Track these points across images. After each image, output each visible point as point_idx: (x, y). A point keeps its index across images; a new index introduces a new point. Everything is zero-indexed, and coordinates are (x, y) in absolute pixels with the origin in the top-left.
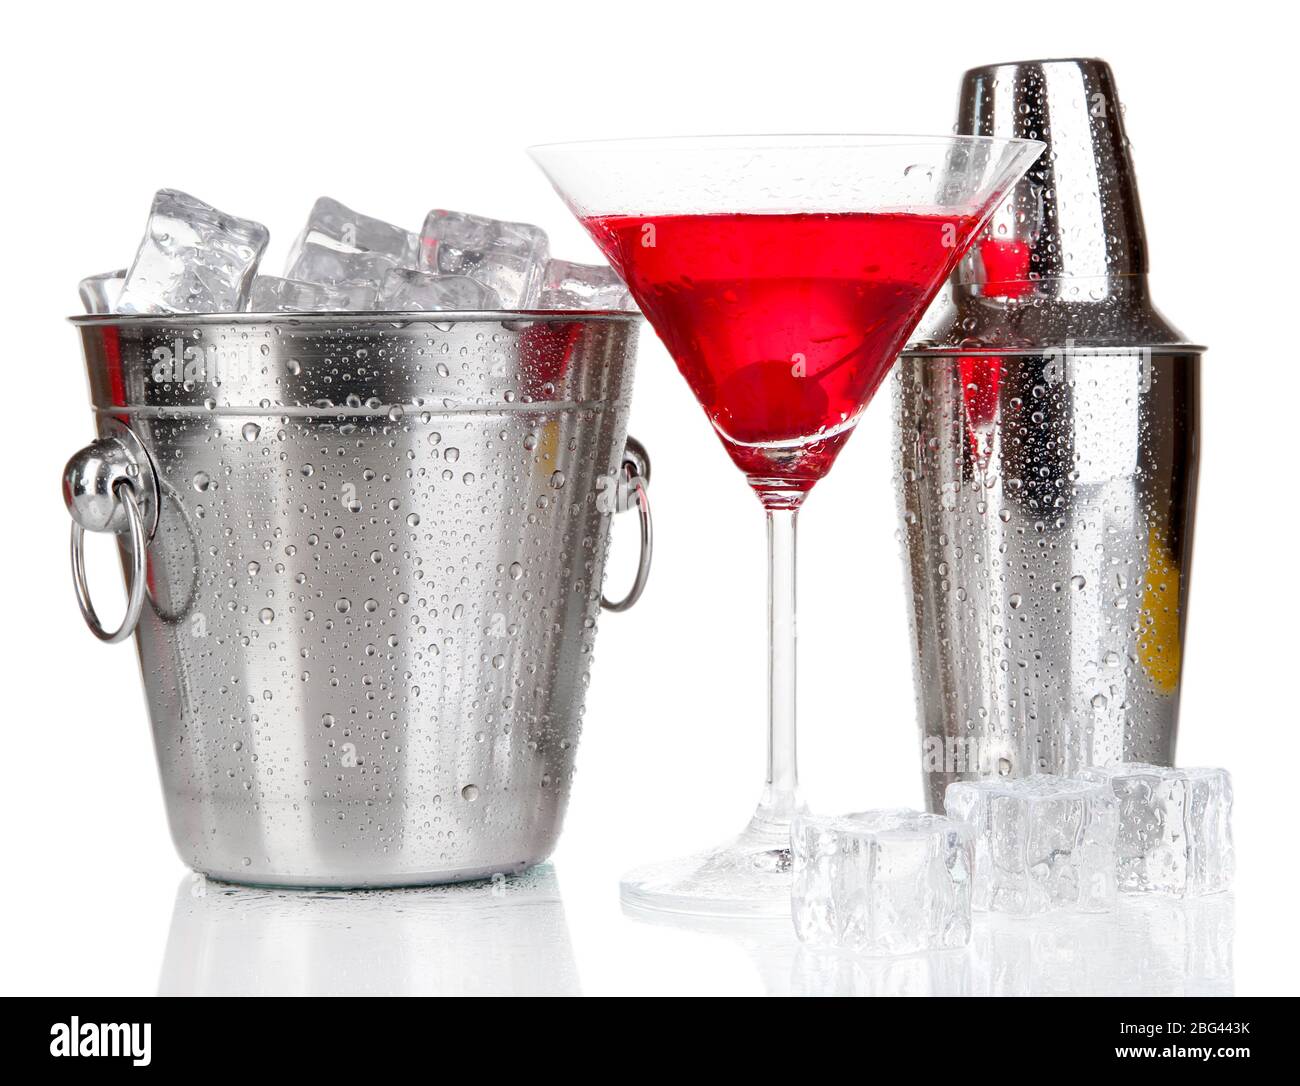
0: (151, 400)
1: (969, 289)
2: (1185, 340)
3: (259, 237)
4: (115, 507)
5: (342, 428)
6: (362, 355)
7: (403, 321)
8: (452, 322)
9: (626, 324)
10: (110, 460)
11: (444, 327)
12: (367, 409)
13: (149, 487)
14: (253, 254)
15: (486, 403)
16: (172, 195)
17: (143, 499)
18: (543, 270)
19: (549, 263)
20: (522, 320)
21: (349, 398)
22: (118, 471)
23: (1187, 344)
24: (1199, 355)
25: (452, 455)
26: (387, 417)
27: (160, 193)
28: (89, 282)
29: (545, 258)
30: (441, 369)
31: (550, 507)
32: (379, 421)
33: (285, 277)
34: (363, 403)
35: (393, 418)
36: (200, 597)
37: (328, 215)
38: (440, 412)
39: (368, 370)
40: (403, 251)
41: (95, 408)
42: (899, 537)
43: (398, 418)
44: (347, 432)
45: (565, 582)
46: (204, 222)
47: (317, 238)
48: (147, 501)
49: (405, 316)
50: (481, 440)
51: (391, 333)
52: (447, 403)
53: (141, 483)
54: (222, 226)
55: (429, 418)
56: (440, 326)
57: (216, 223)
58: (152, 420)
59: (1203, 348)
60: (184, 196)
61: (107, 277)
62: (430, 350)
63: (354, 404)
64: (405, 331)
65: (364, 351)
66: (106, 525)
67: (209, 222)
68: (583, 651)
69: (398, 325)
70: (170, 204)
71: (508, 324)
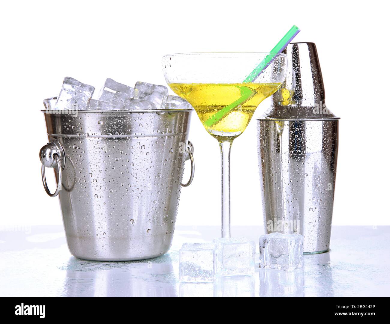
0: (63, 133)
1: (278, 103)
2: (335, 116)
3: (92, 89)
4: (54, 161)
5: (114, 141)
6: (120, 121)
7: (130, 112)
8: (143, 113)
9: (189, 112)
10: (52, 148)
11: (141, 114)
12: (121, 136)
13: (62, 156)
14: (91, 94)
15: (152, 134)
16: (69, 78)
17: (61, 159)
18: (166, 98)
19: (168, 96)
20: (162, 112)
21: (116, 133)
22: (54, 152)
23: (335, 117)
24: (338, 120)
25: (143, 147)
26: (126, 138)
27: (66, 78)
28: (46, 100)
29: (167, 95)
30: (140, 125)
31: (169, 161)
32: (124, 139)
33: (98, 100)
34: (120, 134)
35: (128, 138)
36: (76, 185)
37: (110, 83)
38: (140, 136)
39: (121, 125)
40: (129, 92)
41: (48, 134)
42: (259, 167)
43: (129, 138)
44: (115, 142)
45: (172, 180)
46: (77, 85)
47: (107, 89)
48: (62, 160)
49: (131, 111)
50: (151, 144)
51: (127, 115)
52: (142, 134)
53: (60, 155)
54: (82, 86)
55: (137, 138)
56: (140, 113)
57: (80, 86)
58: (63, 138)
59: (339, 118)
60: (72, 79)
61: (51, 99)
62: (137, 120)
63: (117, 134)
64: (131, 115)
65: (120, 120)
66: (51, 166)
67: (78, 85)
68: (177, 198)
69: (129, 114)
70: (68, 81)
71: (158, 113)
